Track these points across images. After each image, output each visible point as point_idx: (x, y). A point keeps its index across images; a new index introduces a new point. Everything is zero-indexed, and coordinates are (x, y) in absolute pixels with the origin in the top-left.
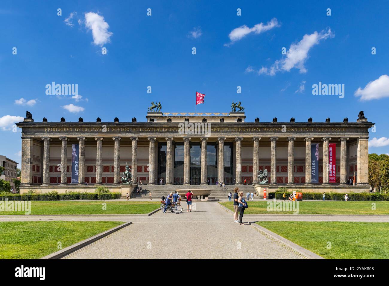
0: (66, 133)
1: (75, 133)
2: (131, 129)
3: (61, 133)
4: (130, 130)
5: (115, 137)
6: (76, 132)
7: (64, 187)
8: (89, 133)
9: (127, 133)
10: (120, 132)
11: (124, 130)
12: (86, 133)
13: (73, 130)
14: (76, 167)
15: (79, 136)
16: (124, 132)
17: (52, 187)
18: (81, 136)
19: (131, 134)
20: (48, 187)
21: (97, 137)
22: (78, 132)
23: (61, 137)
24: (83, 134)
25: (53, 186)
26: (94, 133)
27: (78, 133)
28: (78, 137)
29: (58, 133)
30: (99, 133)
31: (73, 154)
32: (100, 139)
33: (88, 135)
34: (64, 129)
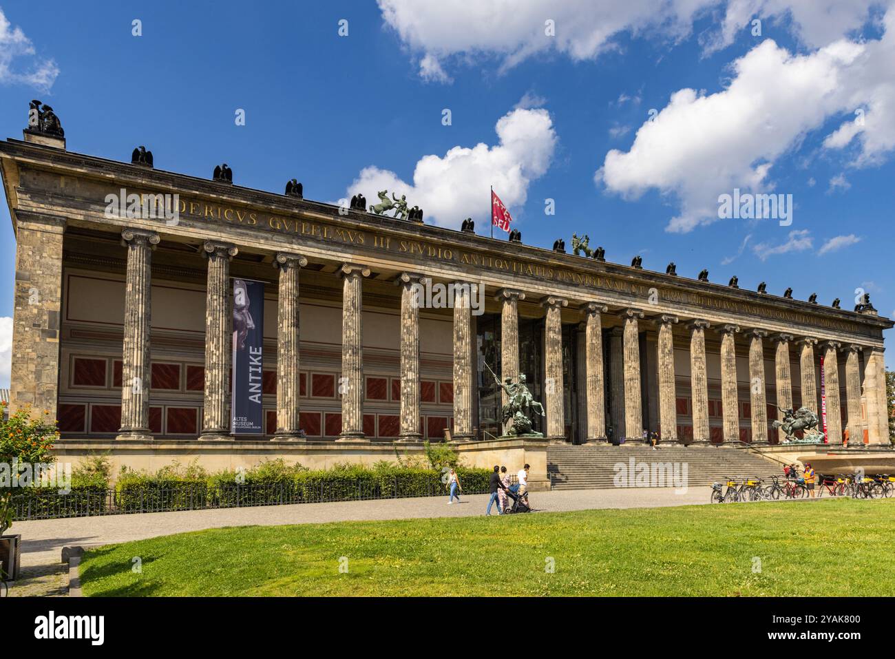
0: (233, 230)
1: (269, 236)
2: (457, 254)
3: (210, 226)
4: (453, 258)
5: (409, 273)
6: (274, 231)
7: (229, 447)
8: (320, 245)
9: (447, 267)
10: (425, 259)
11: (436, 256)
12: (310, 243)
13: (261, 224)
14: (251, 369)
15: (286, 248)
16: (435, 260)
17: (174, 447)
18: (290, 251)
19: (457, 271)
20: (153, 447)
21: (349, 264)
22: (280, 232)
23: (213, 241)
24: (299, 244)
25: (179, 443)
26: (340, 249)
27: (281, 238)
28: (282, 252)
29: (200, 224)
30: (357, 252)
31: (238, 317)
32: (360, 273)
33: (316, 250)
34: (222, 214)
